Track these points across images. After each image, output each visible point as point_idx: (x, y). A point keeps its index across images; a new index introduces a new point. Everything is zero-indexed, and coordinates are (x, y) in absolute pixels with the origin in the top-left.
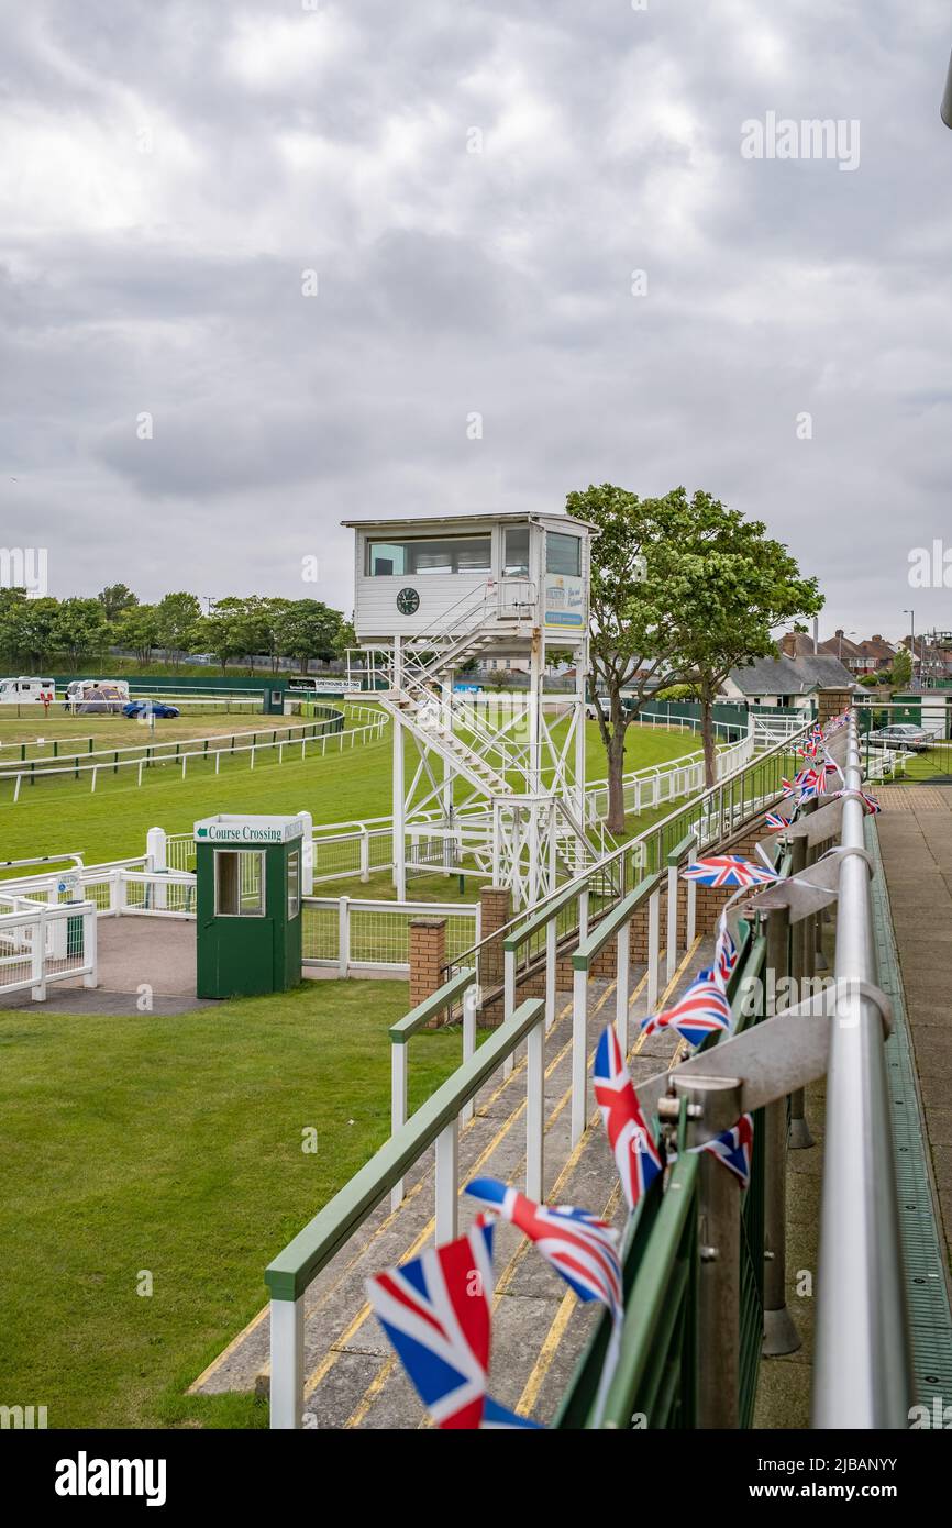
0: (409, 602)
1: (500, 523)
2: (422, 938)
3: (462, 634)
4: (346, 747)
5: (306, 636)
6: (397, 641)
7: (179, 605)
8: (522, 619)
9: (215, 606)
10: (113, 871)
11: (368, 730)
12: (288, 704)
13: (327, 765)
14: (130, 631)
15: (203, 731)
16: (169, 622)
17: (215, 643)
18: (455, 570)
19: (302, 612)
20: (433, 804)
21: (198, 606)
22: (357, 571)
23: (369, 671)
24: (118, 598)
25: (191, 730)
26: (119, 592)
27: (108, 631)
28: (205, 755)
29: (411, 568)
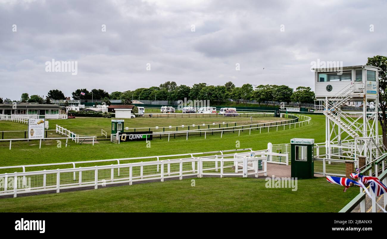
0: (329, 88)
1: (354, 68)
2: (349, 165)
3: (344, 96)
4: (301, 126)
5: (283, 95)
6: (326, 98)
7: (247, 87)
8: (361, 92)
9: (257, 87)
10: (262, 152)
11: (306, 122)
12: (281, 114)
13: (297, 131)
14: (234, 94)
15: (262, 121)
16: (244, 91)
17: (257, 97)
18: (340, 80)
19: (282, 88)
20: (336, 140)
21: (252, 87)
22: (316, 81)
23: (320, 105)
24: (230, 85)
25: (258, 121)
26: (230, 84)
27: (227, 95)
28: (264, 127)
29: (328, 80)
